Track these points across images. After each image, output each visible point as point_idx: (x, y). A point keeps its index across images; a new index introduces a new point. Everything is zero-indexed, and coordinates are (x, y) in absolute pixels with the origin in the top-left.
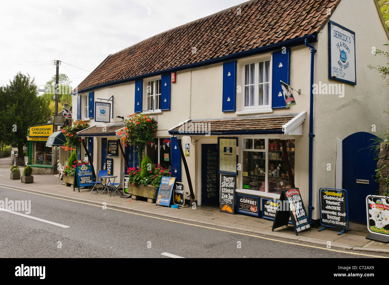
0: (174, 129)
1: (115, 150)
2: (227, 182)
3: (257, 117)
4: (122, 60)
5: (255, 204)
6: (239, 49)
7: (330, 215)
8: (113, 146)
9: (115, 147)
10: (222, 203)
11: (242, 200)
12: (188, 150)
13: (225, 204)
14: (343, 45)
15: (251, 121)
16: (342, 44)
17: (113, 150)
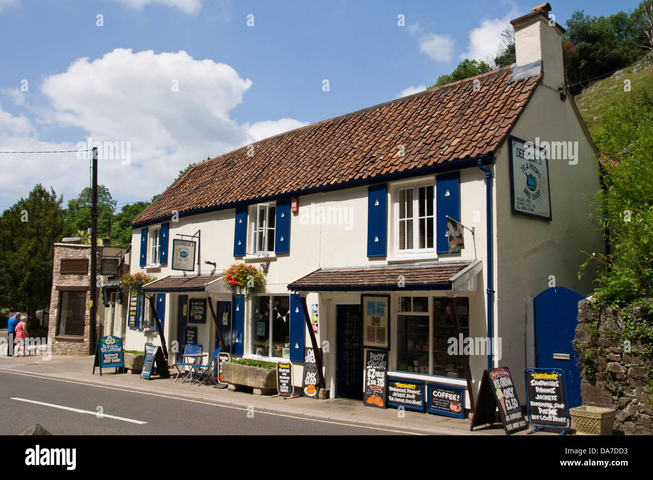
0: (295, 282)
1: (201, 315)
2: (375, 361)
3: (417, 265)
4: (213, 175)
5: (457, 399)
6: (391, 169)
7: (543, 408)
8: (197, 308)
9: (201, 310)
10: (367, 392)
11: (436, 394)
12: (315, 314)
13: (372, 394)
14: (531, 167)
15: (409, 271)
16: (529, 165)
17: (198, 314)
